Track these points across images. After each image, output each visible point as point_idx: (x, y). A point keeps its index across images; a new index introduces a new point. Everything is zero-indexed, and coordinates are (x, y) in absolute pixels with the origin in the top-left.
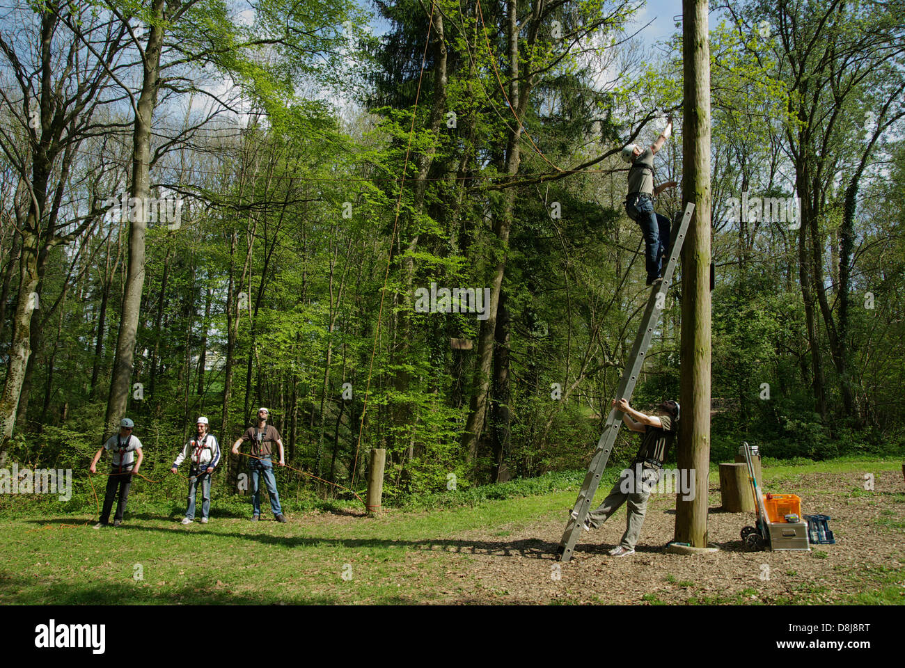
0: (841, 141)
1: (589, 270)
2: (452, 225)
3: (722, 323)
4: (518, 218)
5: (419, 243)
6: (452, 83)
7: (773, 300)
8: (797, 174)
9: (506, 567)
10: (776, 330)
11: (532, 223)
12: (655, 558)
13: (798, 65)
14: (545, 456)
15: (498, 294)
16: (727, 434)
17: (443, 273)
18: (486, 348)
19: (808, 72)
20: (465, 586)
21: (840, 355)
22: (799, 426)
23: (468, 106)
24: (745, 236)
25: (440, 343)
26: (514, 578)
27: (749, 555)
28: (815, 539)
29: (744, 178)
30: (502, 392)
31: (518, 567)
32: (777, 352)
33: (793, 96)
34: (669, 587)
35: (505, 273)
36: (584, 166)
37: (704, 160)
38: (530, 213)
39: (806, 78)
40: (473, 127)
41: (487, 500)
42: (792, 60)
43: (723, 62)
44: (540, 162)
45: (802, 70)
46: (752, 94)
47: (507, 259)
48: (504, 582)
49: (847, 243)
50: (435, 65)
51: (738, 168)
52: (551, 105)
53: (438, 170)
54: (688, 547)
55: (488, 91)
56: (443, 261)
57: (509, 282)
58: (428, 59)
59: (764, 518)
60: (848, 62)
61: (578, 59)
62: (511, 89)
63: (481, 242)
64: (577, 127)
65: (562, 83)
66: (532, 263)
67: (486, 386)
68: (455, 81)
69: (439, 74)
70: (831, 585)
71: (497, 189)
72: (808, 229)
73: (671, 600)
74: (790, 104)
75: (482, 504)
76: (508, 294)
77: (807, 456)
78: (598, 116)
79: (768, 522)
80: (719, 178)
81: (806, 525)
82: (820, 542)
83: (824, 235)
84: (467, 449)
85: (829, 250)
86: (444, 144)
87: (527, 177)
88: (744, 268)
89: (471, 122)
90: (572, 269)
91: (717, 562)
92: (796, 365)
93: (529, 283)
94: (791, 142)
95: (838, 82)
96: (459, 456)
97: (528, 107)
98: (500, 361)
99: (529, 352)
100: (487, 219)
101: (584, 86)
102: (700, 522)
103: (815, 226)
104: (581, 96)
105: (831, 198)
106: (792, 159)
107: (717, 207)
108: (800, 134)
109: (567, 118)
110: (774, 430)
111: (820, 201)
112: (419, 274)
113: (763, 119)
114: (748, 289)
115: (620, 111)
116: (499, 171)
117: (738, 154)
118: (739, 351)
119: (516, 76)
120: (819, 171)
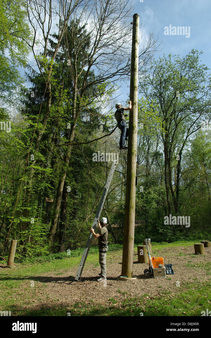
0: (177, 138)
1: (97, 175)
2: (49, 157)
3: (139, 195)
4: (73, 156)
5: (36, 163)
6: (52, 107)
7: (156, 188)
8: (164, 147)
9: (59, 288)
10: (157, 198)
11: (77, 158)
12: (114, 282)
13: (165, 113)
14: (78, 242)
15: (64, 182)
16: (141, 234)
17: (44, 174)
18: (58, 202)
19: (168, 116)
20: (42, 298)
21: (176, 207)
22: (163, 231)
23: (57, 116)
24: (148, 166)
25: (41, 199)
26: (62, 293)
27: (147, 280)
28: (168, 273)
29: (148, 147)
30: (63, 218)
31: (64, 288)
32: (157, 206)
33: (163, 123)
34: (119, 294)
35: (67, 175)
36: (96, 140)
37: (135, 141)
38: (77, 154)
39: (167, 117)
40: (59, 123)
41: (55, 260)
42: (163, 111)
43: (143, 109)
44: (82, 138)
45: (166, 115)
46: (151, 121)
47: (68, 170)
48: (58, 295)
49: (179, 170)
50: (47, 101)
51: (146, 144)
52: (86, 118)
53: (45, 137)
54: (126, 278)
55: (65, 111)
56: (45, 170)
57: (68, 178)
58: (45, 98)
59: (152, 266)
60: (179, 114)
61: (97, 104)
62: (73, 111)
63: (59, 164)
64: (95, 126)
65: (91, 110)
66: (76, 172)
67: (57, 216)
68: (53, 107)
69: (48, 104)
70: (172, 290)
71: (66, 145)
72: (167, 165)
73: (119, 300)
74: (163, 125)
75: (53, 261)
76: (67, 183)
77: (166, 241)
78: (102, 123)
79: (153, 268)
80: (140, 147)
81: (165, 268)
82: (169, 274)
83: (172, 167)
84: (49, 239)
85: (174, 172)
86: (48, 128)
87: (77, 142)
88: (148, 177)
89: (58, 121)
90: (90, 175)
91: (136, 284)
92: (163, 210)
93: (75, 179)
94: (163, 137)
95: (176, 120)
96: (46, 242)
97: (79, 118)
98: (63, 207)
99: (74, 204)
100: (61, 156)
101: (98, 112)
102: (130, 268)
103: (169, 164)
104: (97, 116)
105: (174, 156)
106: (163, 142)
107: (139, 156)
108: (166, 135)
109: (92, 123)
110: (156, 232)
111: (171, 156)
112: (35, 173)
113: (154, 129)
114: (149, 184)
115: (110, 122)
116: (67, 139)
117: (147, 139)
118: (145, 205)
119: (75, 107)
120: (171, 147)
